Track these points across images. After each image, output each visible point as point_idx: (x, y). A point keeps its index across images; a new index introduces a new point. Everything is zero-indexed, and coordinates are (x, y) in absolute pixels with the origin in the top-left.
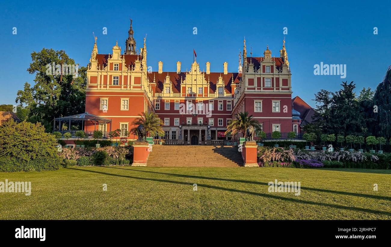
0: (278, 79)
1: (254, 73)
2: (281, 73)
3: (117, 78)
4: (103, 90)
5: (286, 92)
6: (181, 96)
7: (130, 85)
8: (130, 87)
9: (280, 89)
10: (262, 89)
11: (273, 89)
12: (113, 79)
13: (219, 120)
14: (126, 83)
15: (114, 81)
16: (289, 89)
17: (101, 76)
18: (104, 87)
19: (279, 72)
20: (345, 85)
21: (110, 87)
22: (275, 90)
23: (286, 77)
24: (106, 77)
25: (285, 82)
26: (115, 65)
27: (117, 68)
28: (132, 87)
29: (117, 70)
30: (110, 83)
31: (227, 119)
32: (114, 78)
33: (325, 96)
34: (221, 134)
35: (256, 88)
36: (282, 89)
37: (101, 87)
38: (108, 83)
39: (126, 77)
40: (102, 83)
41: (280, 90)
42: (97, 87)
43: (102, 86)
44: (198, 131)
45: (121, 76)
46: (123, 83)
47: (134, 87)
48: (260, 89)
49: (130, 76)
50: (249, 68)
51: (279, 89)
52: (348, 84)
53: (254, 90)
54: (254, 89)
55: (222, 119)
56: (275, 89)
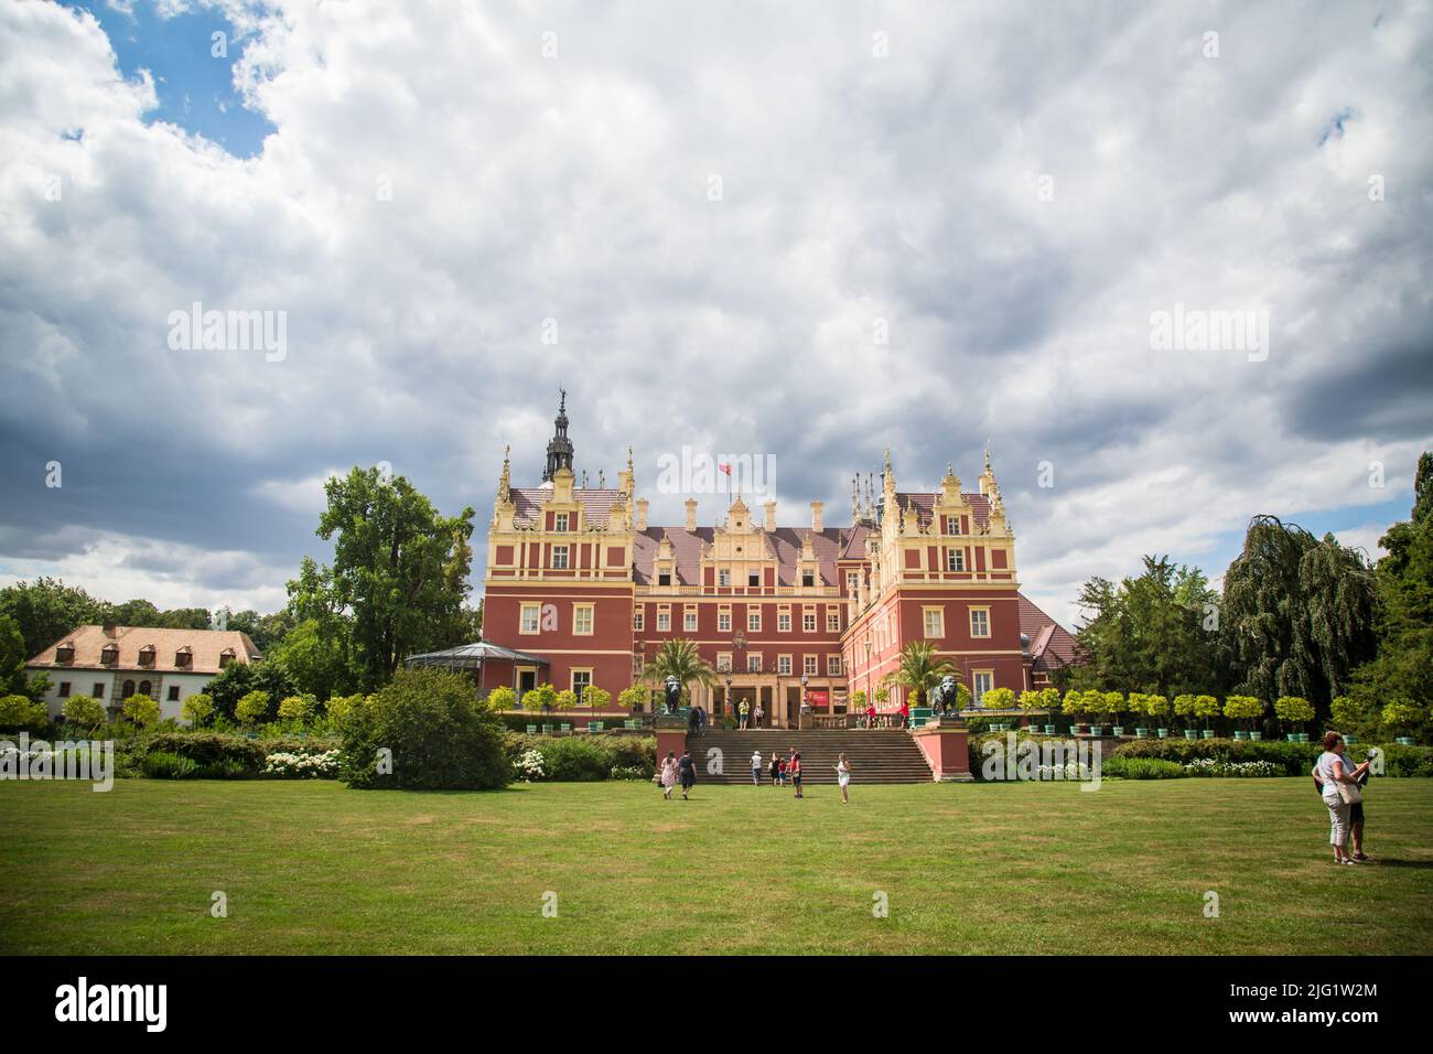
0: (980, 551)
1: (919, 535)
2: (987, 536)
3: (565, 550)
4: (527, 581)
5: (1001, 584)
6: (702, 593)
7: (597, 567)
8: (597, 574)
9: (988, 576)
10: (941, 576)
11: (970, 577)
12: (553, 554)
13: (808, 659)
14: (586, 564)
15: (557, 558)
16: (1009, 576)
17: (523, 545)
18: (531, 574)
19: (982, 534)
20: (1150, 563)
21: (545, 574)
22: (975, 579)
23: (999, 546)
24: (535, 547)
25: (1000, 558)
26: (559, 517)
27: (565, 523)
28: (601, 574)
29: (565, 529)
30: (547, 565)
31: (829, 656)
32: (557, 549)
33: (1104, 593)
34: (816, 697)
35: (927, 576)
36: (993, 576)
37: (522, 573)
38: (541, 564)
39: (586, 548)
40: (527, 564)
41: (989, 579)
42: (513, 573)
43: (526, 573)
44: (754, 689)
45: (574, 546)
46: (578, 564)
47: (606, 574)
48: (937, 577)
49: (598, 546)
50: (905, 523)
51: (984, 577)
52: (1157, 563)
53: (920, 581)
54: (922, 576)
55: (816, 656)
56: (974, 576)
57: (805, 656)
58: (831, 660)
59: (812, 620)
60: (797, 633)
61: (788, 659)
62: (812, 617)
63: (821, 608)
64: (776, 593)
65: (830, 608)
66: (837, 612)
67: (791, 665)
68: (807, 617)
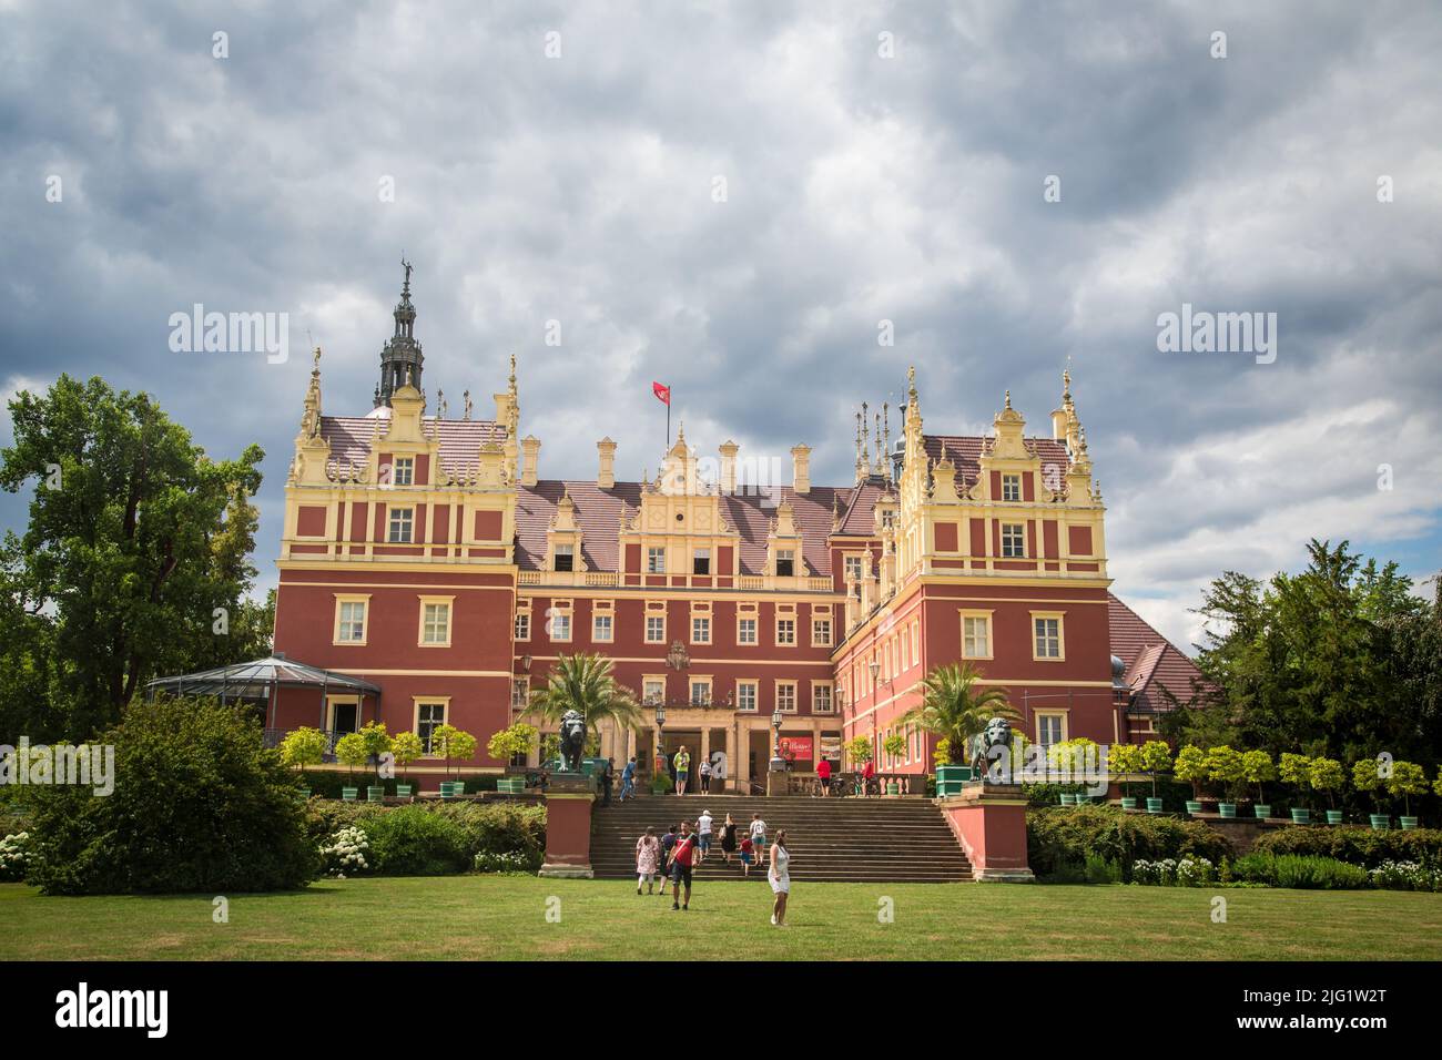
0: (1051, 527)
1: (956, 500)
2: (1063, 504)
3: (408, 513)
4: (347, 562)
5: (1083, 579)
6: (622, 584)
7: (459, 541)
8: (458, 552)
9: (1063, 566)
10: (990, 565)
11: (1033, 566)
12: (389, 520)
13: (782, 687)
14: (439, 535)
15: (395, 526)
16: (1094, 567)
17: (342, 505)
18: (353, 550)
19: (1055, 500)
20: (1320, 553)
21: (376, 551)
22: (1041, 570)
23: (1080, 520)
24: (360, 509)
25: (1081, 539)
26: (399, 462)
27: (408, 472)
28: (465, 552)
29: (408, 481)
30: (379, 537)
31: (815, 683)
32: (395, 513)
33: (1244, 596)
34: (794, 746)
35: (967, 564)
36: (1071, 567)
37: (339, 550)
38: (370, 536)
39: (442, 511)
40: (347, 535)
41: (1063, 571)
42: (324, 549)
43: (346, 550)
44: (698, 732)
45: (422, 508)
46: (429, 537)
47: (473, 553)
48: (983, 565)
49: (460, 508)
50: (936, 481)
51: (1056, 567)
52: (1330, 552)
53: (957, 571)
54: (960, 564)
55: (794, 683)
56: (1041, 566)
57: (778, 682)
58: (818, 689)
59: (790, 628)
60: (766, 649)
61: (752, 687)
62: (790, 623)
63: (804, 609)
64: (736, 585)
65: (819, 609)
66: (829, 616)
67: (756, 697)
68: (781, 623)
